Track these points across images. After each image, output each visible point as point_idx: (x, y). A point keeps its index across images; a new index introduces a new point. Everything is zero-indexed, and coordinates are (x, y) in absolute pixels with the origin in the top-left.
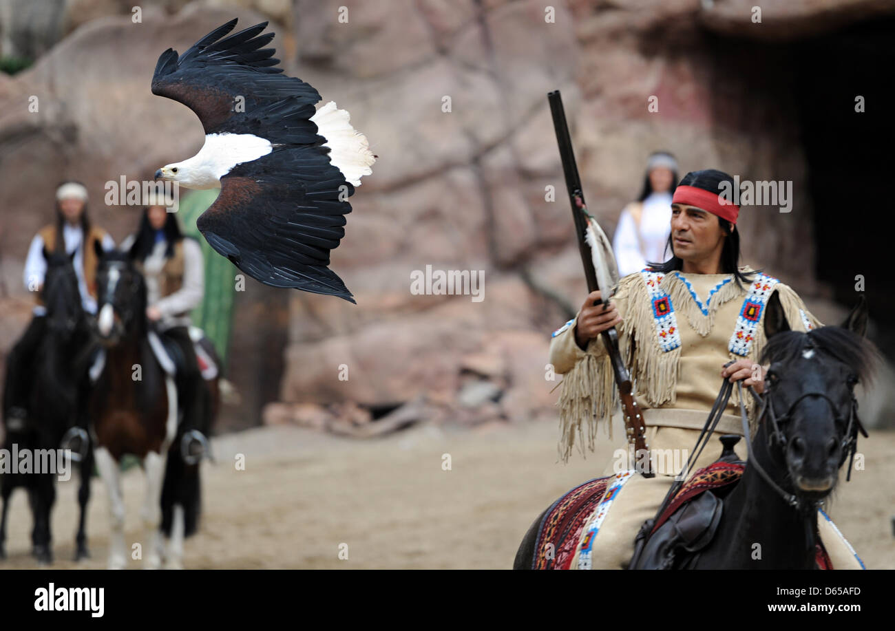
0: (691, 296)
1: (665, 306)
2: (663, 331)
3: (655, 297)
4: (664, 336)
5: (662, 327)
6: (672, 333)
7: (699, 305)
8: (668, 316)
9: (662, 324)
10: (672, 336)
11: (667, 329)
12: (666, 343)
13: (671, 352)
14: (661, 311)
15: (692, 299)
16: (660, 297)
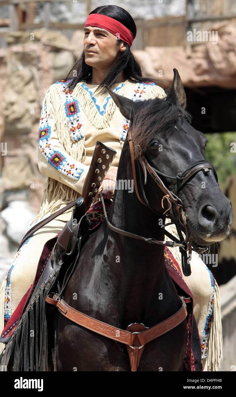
0: (92, 100)
1: (74, 109)
2: (73, 127)
3: (67, 101)
4: (73, 131)
5: (72, 123)
6: (79, 128)
7: (98, 107)
8: (76, 115)
9: (72, 121)
10: (79, 130)
11: (75, 125)
12: (75, 136)
13: (79, 142)
14: (72, 112)
15: (93, 104)
16: (70, 102)
